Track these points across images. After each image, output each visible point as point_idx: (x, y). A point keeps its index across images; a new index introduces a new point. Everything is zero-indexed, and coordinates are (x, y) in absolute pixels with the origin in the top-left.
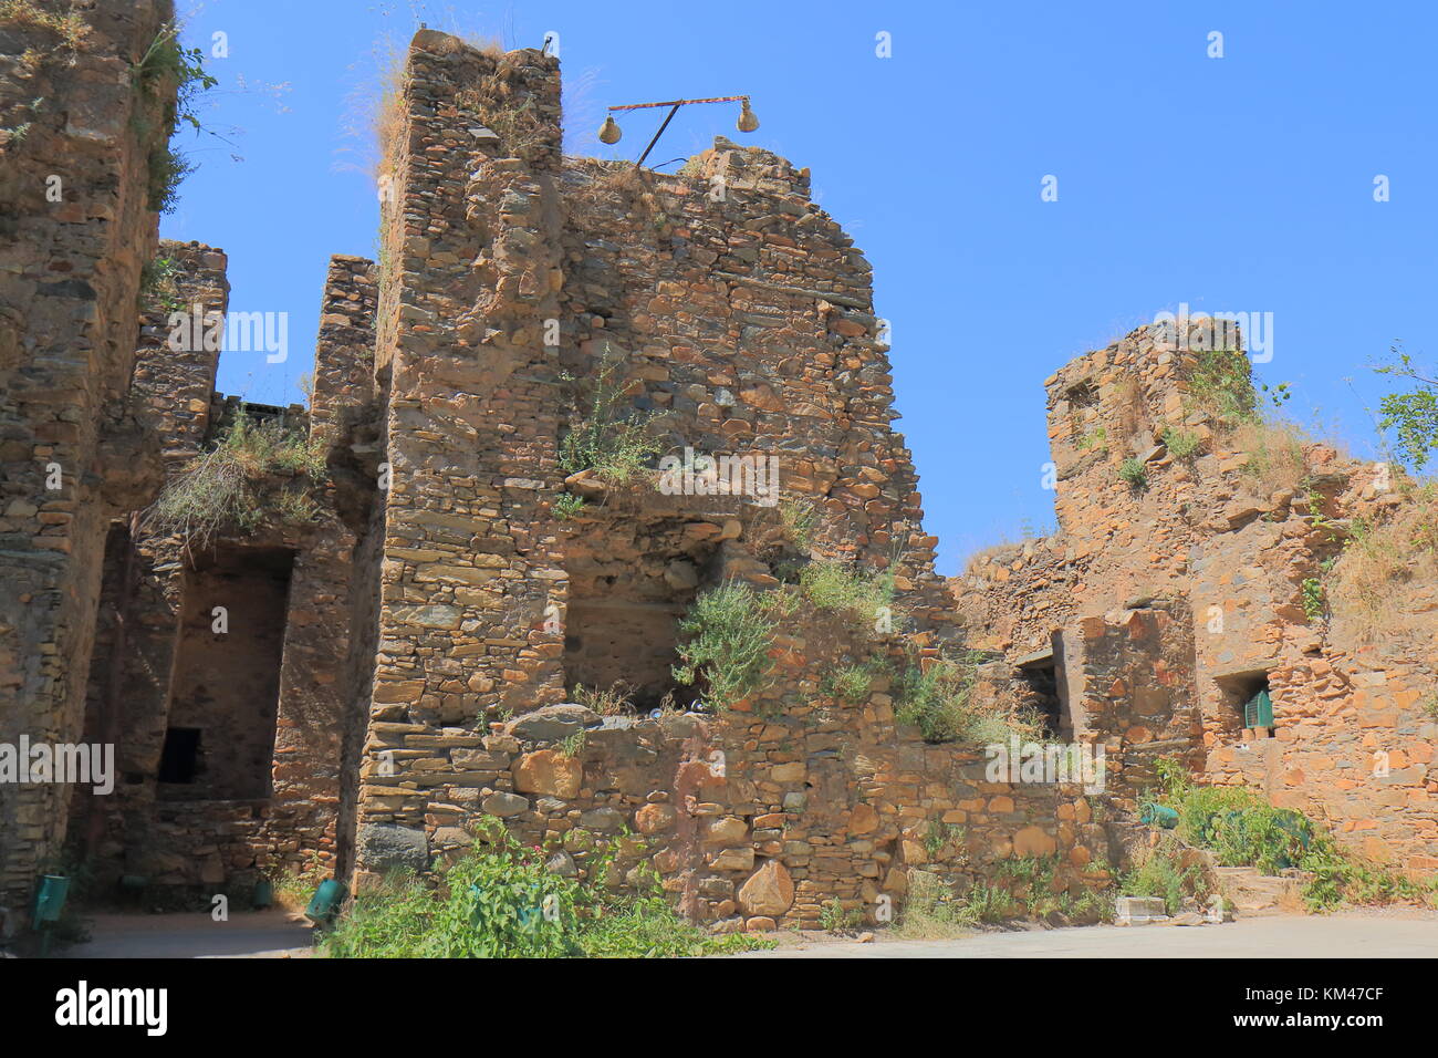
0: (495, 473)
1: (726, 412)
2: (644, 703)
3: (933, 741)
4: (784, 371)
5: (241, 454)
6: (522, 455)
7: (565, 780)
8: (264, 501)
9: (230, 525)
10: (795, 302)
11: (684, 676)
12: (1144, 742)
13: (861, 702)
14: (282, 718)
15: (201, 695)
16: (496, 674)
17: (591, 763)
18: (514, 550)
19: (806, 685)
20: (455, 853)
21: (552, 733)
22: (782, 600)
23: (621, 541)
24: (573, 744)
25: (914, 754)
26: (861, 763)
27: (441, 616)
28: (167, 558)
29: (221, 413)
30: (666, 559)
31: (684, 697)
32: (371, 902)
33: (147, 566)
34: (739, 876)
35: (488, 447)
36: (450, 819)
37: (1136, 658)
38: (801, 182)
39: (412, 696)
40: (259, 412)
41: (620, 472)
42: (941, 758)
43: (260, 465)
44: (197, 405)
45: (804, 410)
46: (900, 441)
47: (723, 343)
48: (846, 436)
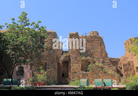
0: (76, 59)
1: (93, 51)
2: (86, 71)
3: (105, 73)
4: (97, 48)
5: (65, 55)
6: (78, 58)
7: (81, 76)
8: (66, 58)
9: (64, 60)
10: (97, 43)
11: (88, 70)
12: (129, 72)
13: (100, 71)
14: (69, 72)
15: (64, 71)
16: (77, 70)
17: (83, 75)
18: (78, 63)
19: (96, 70)
20: (76, 80)
21: (81, 73)
22: (94, 65)
23: (84, 62)
24: (82, 74)
25: (104, 74)
26: (100, 75)
27: (74, 67)
28: (61, 62)
29: (63, 52)
30: (87, 63)
31: (88, 71)
32: (72, 82)
33: (60, 63)
34: (92, 81)
35: (76, 58)
36: (75, 78)
37: (128, 66)
38: (98, 34)
39: (73, 72)
40: (66, 52)
41: (83, 59)
42: (106, 74)
43: (66, 56)
44: (61, 52)
45: (98, 51)
46: (106, 52)
47: (92, 47)
48: (102, 52)
